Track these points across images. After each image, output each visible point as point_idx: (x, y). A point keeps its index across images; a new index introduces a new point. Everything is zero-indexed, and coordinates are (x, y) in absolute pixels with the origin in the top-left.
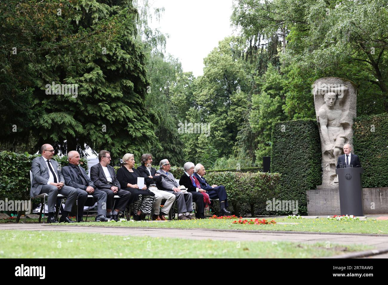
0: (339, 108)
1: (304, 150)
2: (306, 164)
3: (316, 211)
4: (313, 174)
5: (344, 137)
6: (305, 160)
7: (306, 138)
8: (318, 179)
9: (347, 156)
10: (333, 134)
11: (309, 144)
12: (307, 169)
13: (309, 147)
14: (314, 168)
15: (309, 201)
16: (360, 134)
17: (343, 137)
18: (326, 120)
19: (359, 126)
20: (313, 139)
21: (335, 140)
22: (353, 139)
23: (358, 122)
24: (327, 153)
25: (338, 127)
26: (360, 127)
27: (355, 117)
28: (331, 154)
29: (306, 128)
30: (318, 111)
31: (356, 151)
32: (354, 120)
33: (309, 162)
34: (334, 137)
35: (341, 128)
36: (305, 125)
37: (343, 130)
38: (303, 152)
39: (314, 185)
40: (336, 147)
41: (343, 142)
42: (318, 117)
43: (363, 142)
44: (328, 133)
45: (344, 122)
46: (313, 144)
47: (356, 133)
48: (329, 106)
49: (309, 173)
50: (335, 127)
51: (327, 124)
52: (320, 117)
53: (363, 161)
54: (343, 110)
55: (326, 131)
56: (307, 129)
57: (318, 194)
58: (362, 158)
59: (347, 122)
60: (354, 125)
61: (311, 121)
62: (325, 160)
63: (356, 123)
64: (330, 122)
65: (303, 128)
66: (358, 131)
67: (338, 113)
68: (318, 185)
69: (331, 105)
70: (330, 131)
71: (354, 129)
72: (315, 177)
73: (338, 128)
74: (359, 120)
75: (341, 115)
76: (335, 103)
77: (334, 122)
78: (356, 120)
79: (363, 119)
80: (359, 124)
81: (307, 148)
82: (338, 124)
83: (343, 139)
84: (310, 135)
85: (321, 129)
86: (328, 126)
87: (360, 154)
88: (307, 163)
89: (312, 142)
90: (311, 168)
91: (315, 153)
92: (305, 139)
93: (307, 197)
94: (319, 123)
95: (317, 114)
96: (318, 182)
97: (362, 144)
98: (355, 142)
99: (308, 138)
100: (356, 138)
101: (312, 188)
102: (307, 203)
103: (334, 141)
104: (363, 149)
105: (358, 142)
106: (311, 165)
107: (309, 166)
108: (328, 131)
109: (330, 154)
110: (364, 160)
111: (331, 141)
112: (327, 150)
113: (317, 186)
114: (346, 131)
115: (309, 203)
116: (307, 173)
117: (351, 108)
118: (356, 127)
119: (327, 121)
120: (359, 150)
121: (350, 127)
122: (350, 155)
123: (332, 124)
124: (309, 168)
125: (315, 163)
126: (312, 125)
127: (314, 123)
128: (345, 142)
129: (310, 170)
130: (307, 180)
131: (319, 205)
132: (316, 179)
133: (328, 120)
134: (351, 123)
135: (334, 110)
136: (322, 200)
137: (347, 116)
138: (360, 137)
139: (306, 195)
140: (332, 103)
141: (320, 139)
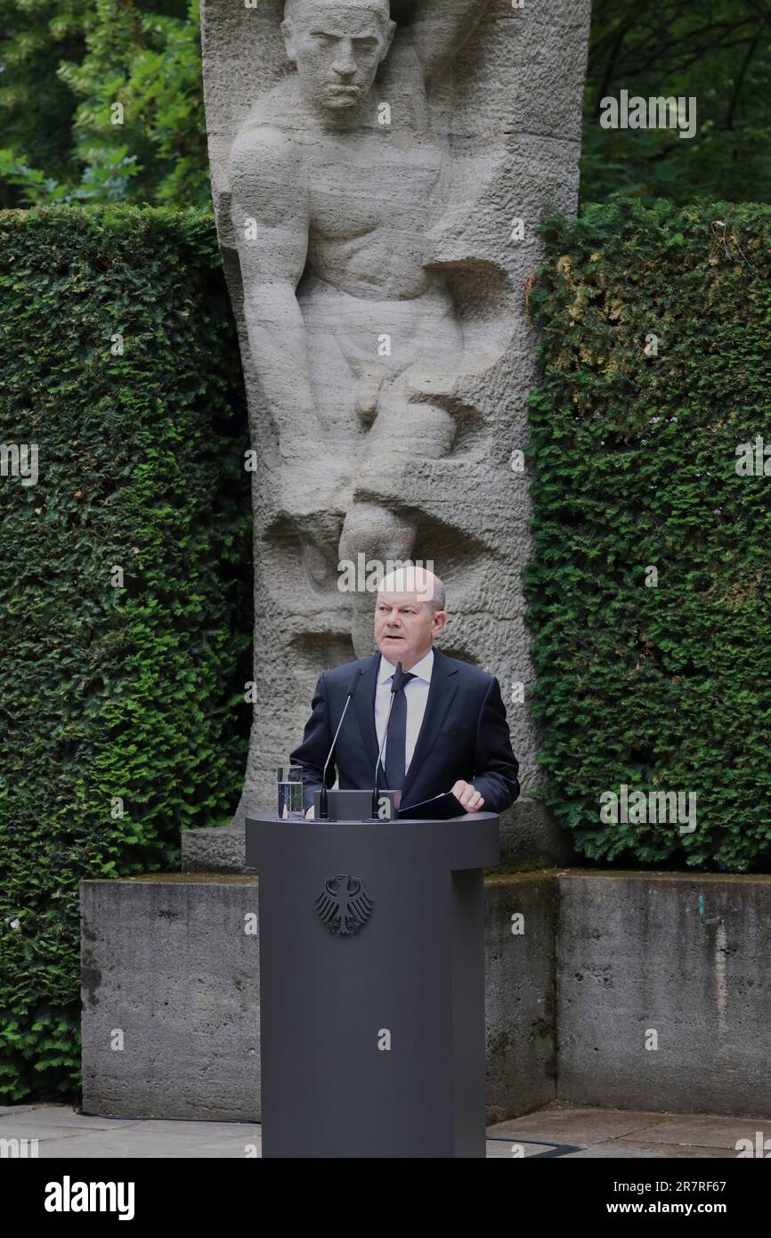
0: (421, 121)
1: (81, 501)
2: (91, 634)
3: (150, 1074)
4: (155, 731)
5: (448, 403)
6: (84, 593)
7: (104, 391)
8: (204, 766)
9: (402, 679)
10: (351, 361)
11: (132, 449)
12: (96, 685)
13: (128, 481)
14: (167, 671)
15: (94, 979)
16: (595, 369)
17: (438, 400)
18: (292, 237)
19: (592, 292)
20: (172, 407)
21: (368, 420)
22: (534, 410)
23: (586, 256)
24: (289, 533)
25: (403, 297)
26: (599, 301)
27: (567, 201)
28: (322, 551)
29: (109, 297)
30: (229, 136)
31: (551, 528)
32: (552, 237)
33: (122, 622)
34: (362, 393)
35: (433, 311)
36: (100, 266)
37: (447, 328)
38: (74, 518)
39: (159, 821)
40: (364, 497)
41: (431, 443)
42: (226, 199)
43: (614, 443)
44: (308, 348)
45: (454, 253)
46: (168, 445)
47: (561, 362)
48: (321, 108)
49: (117, 718)
50: (374, 297)
51: (298, 268)
52: (236, 207)
53: (603, 625)
54: (459, 143)
55: (294, 335)
56: (115, 309)
57: (178, 927)
58: (596, 590)
59: (481, 253)
60: (547, 280)
61: (161, 234)
62: (274, 594)
63: (564, 263)
64: (332, 252)
65: (83, 296)
66: (575, 339)
67: (405, 170)
68: (200, 820)
69: (338, 102)
70: (332, 330)
71: (547, 319)
72: (169, 755)
73: (405, 306)
74: (597, 244)
75: (432, 186)
76: (382, 78)
77: (366, 254)
78: (564, 239)
79: (627, 234)
80: (592, 282)
81: (109, 486)
82: (404, 269)
83: (438, 416)
84: (141, 366)
85: (249, 314)
86: (309, 280)
87: (580, 560)
88: (105, 628)
89: (158, 433)
90: (136, 670)
91: (178, 533)
92: (95, 398)
93: (85, 943)
94: (233, 257)
95: (214, 167)
96: (203, 792)
97: (600, 463)
98: (548, 440)
99: (125, 394)
100: (559, 401)
101: (136, 859)
102: (84, 996)
103: (355, 425)
104: (611, 512)
105: (567, 442)
106: (133, 650)
107: (121, 653)
108: (308, 328)
109: (311, 542)
110: (607, 614)
111: (327, 425)
112: (293, 511)
113: (185, 831)
114: (472, 330)
115: (94, 1001)
116: (100, 721)
117: (532, 124)
118: (562, 303)
119: (301, 241)
120: (570, 518)
121: (513, 299)
122: (424, 669)
123: (351, 266)
124: (115, 675)
125: (179, 624)
126: (167, 269)
127: (187, 254)
128: (454, 445)
129: (127, 691)
130: (90, 782)
131: (178, 1024)
132: (178, 770)
133: (317, 234)
134: (522, 266)
135: (370, 141)
136: (210, 979)
137: (488, 198)
138: (596, 401)
139: (76, 921)
140: (346, 78)
141: (237, 395)
